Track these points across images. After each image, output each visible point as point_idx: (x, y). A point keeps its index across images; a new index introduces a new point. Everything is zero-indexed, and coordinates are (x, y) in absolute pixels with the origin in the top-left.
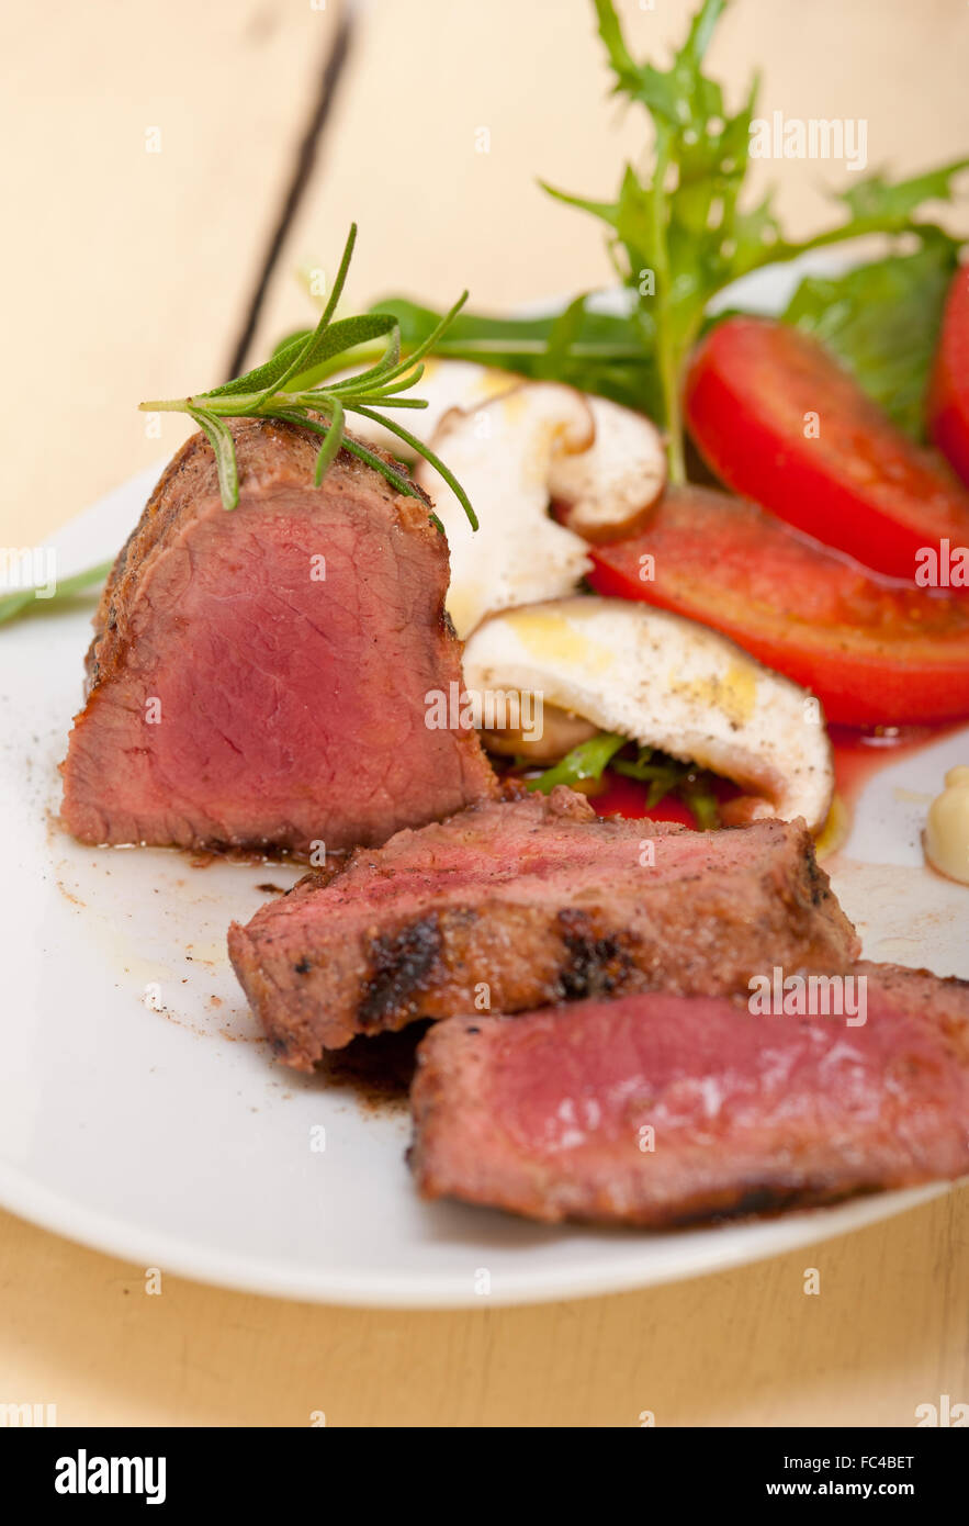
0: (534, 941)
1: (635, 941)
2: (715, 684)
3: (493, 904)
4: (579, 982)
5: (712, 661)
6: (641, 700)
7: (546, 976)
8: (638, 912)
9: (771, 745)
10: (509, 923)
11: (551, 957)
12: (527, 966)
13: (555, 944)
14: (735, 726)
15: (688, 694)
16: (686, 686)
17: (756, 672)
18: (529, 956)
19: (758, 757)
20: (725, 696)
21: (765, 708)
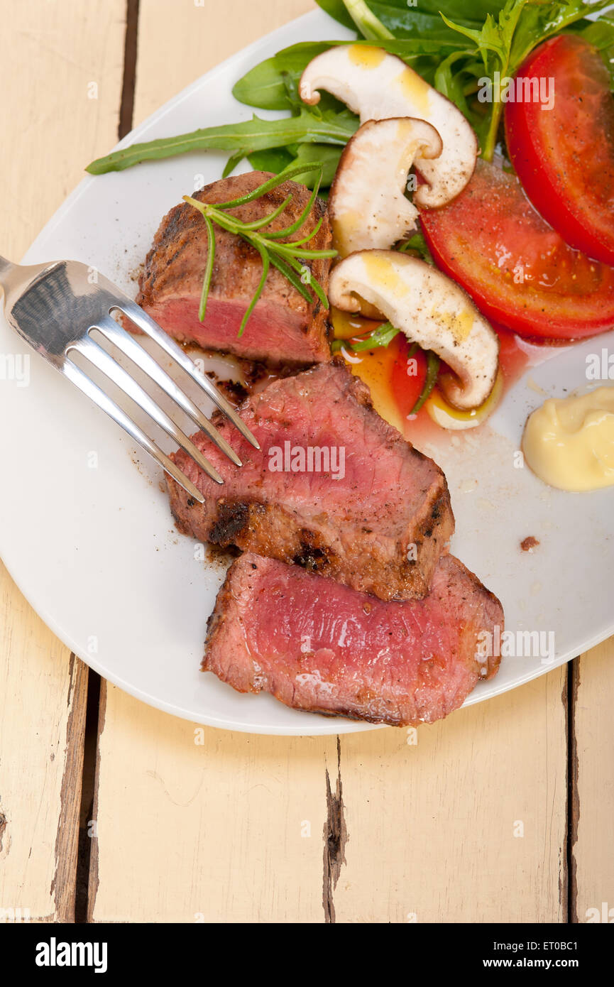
0: (289, 535)
1: (332, 553)
2: (453, 318)
3: (277, 506)
4: (303, 561)
5: (455, 303)
6: (415, 318)
7: (289, 552)
8: (338, 540)
9: (470, 359)
10: (281, 521)
11: (294, 545)
12: (283, 543)
13: (297, 540)
14: (456, 343)
15: (439, 320)
16: (439, 316)
17: (476, 316)
18: (286, 539)
19: (461, 363)
20: (456, 326)
21: (473, 337)
